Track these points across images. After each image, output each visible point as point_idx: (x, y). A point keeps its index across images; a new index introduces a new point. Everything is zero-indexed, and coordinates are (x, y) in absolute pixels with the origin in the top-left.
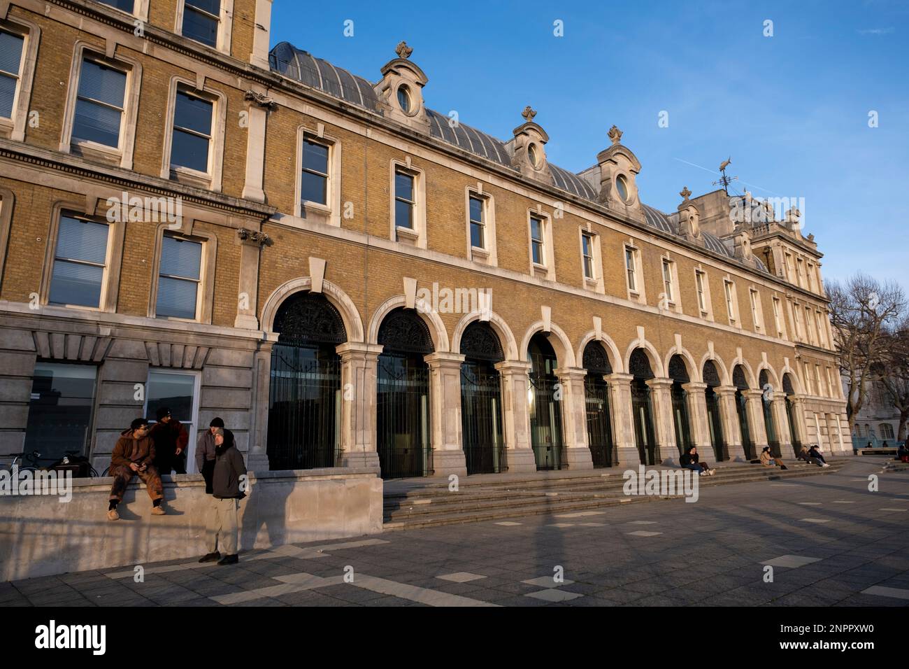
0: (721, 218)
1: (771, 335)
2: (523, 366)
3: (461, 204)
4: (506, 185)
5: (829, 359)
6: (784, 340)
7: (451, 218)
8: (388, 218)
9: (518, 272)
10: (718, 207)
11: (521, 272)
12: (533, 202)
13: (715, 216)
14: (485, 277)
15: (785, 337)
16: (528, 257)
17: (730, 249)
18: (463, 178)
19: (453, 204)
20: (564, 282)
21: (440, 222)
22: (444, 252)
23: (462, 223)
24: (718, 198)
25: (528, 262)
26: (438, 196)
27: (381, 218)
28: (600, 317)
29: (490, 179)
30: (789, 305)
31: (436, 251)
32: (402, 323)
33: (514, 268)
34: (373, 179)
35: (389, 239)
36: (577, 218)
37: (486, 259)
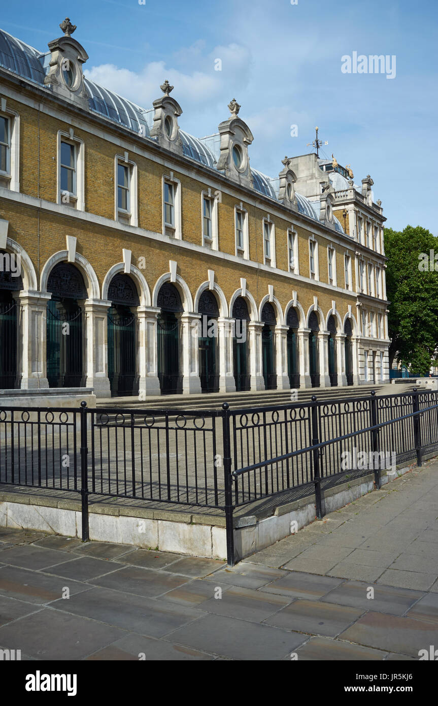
0: (312, 179)
1: (340, 287)
2: (154, 311)
3: (112, 171)
4: (147, 155)
5: (381, 307)
6: (350, 291)
7: (103, 184)
8: (55, 184)
9: (153, 231)
10: (309, 169)
11: (155, 232)
12: (168, 170)
13: (307, 176)
14: (128, 236)
15: (350, 288)
16: (161, 218)
17: (316, 211)
18: (113, 148)
19: (105, 171)
20: (187, 240)
21: (95, 187)
22: (97, 214)
23: (112, 188)
24: (310, 160)
25: (161, 222)
26: (94, 164)
27: (50, 183)
28: (213, 270)
29: (135, 149)
30: (356, 261)
31: (91, 213)
32: (64, 274)
33: (151, 228)
34: (44, 149)
35: (55, 202)
36: (200, 184)
37: (128, 219)
